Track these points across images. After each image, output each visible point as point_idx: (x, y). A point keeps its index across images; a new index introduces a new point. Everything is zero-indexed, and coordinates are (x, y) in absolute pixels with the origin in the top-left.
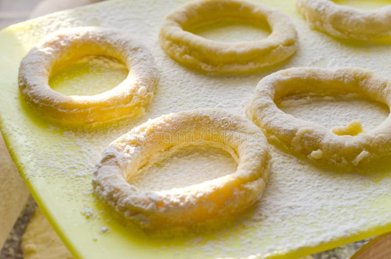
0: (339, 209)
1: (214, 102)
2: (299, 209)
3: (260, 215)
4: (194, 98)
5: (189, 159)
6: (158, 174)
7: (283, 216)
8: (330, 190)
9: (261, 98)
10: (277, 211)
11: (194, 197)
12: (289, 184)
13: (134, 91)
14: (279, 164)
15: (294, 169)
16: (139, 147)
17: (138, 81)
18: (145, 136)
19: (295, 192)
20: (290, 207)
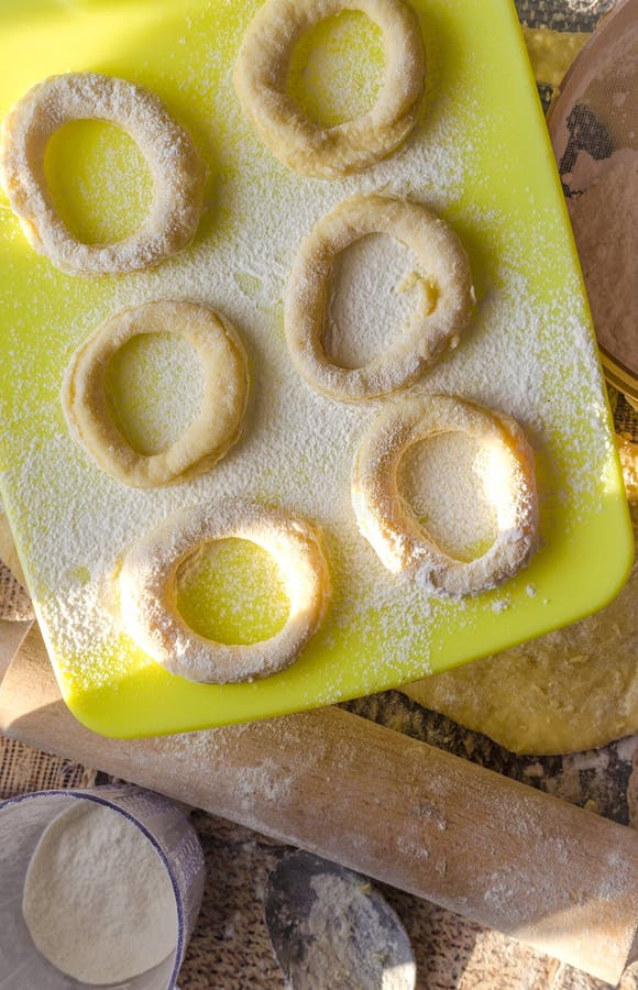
0: (542, 337)
1: (310, 437)
2: (532, 380)
3: (534, 423)
4: (296, 461)
5: (421, 484)
6: (440, 523)
7: (541, 399)
8: (505, 339)
9: (348, 386)
10: (532, 404)
11: (525, 494)
12: (485, 379)
13: (301, 537)
14: (448, 384)
15: (460, 369)
16: (414, 542)
17: (280, 531)
18: (398, 534)
19: (501, 378)
20: (529, 388)
